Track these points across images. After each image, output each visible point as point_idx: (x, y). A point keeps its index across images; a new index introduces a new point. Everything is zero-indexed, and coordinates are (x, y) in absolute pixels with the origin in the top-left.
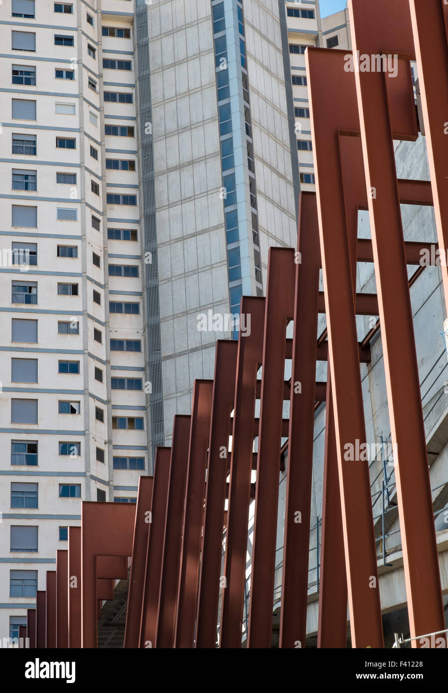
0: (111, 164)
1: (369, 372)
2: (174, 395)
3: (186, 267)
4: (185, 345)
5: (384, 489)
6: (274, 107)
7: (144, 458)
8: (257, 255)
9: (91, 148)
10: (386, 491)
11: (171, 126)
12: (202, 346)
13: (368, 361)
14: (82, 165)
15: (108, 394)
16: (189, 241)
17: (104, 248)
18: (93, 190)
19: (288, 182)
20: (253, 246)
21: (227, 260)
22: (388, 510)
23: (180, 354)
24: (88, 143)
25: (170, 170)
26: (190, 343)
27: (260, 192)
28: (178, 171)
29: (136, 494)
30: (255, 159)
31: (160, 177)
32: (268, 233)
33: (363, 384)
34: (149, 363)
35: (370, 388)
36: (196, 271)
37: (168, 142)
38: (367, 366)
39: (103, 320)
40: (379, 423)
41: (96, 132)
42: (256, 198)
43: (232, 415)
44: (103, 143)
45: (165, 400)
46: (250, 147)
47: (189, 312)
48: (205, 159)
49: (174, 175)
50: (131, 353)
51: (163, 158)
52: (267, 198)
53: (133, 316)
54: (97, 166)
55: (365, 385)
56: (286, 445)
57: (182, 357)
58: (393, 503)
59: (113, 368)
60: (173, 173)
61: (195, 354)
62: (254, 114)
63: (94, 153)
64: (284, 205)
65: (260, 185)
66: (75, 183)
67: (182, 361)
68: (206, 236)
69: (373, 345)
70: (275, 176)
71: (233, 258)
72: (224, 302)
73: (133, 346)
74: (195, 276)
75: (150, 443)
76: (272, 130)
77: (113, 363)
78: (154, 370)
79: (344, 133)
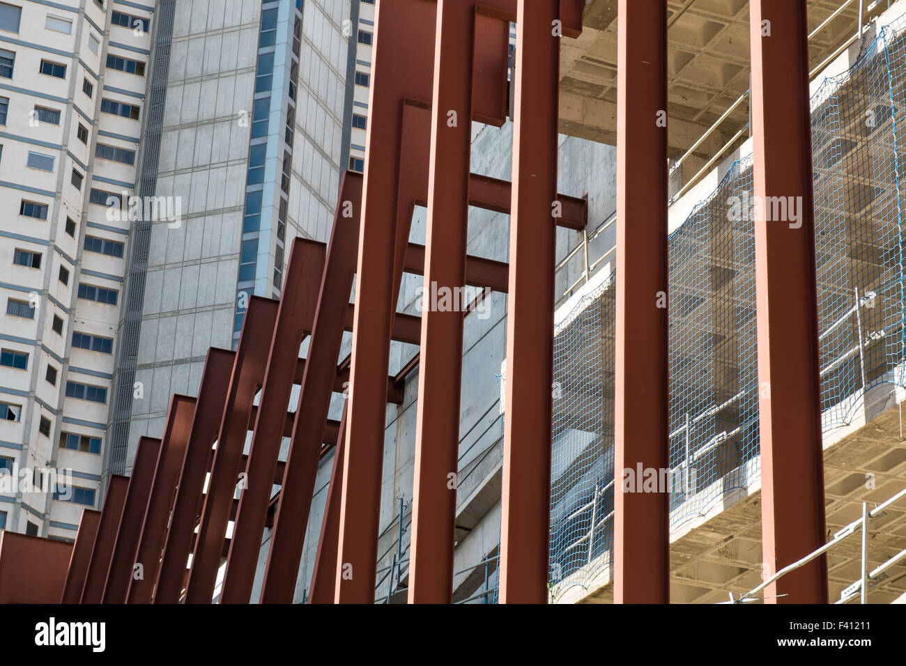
0: (109, 107)
1: (398, 417)
2: (146, 416)
3: (186, 253)
4: (170, 354)
5: (394, 565)
6: (329, 66)
7: (95, 490)
8: (280, 252)
9: (86, 81)
10: (397, 567)
11: (194, 70)
12: (191, 358)
13: (399, 403)
14: (70, 101)
15: (61, 402)
16: (194, 221)
17: (83, 213)
18: (79, 136)
19: (333, 165)
20: (276, 241)
21: (240, 254)
22: (396, 592)
23: (162, 365)
24: (82, 74)
25: (183, 126)
26: (176, 351)
27: (295, 173)
28: (194, 129)
29: (74, 535)
30: (296, 130)
31: (170, 133)
32: (298, 227)
33: (386, 432)
34: (120, 370)
35: (397, 436)
36: (198, 262)
37: (186, 90)
38: (398, 407)
39: (68, 306)
40: (402, 483)
41: (95, 61)
42: (289, 180)
43: (215, 447)
44: (101, 77)
45: (133, 420)
46: (291, 113)
47: (182, 313)
48: (231, 118)
49: (188, 134)
50: (98, 354)
51: (177, 109)
52: (303, 182)
53: (108, 306)
54: (89, 105)
55: (389, 434)
56: (275, 499)
57: (163, 369)
58: (404, 585)
59: (72, 369)
60: (187, 130)
61: (180, 367)
62: (303, 72)
63: (88, 88)
64: (324, 195)
65: (296, 163)
66: (57, 122)
67: (163, 373)
68: (217, 218)
69: (409, 382)
70: (317, 156)
71: (248, 252)
72: (228, 306)
73: (102, 345)
74: (197, 267)
75: (106, 473)
76: (322, 95)
77: (72, 363)
78: (125, 378)
79: (411, 103)
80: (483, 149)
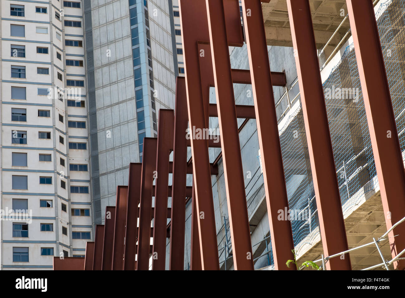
0: (69, 63)
1: (217, 180)
2: (107, 196)
3: (113, 122)
4: (113, 167)
5: (226, 246)
6: (163, 29)
7: (90, 232)
8: (154, 115)
9: (57, 53)
10: (227, 247)
11: (104, 40)
12: (123, 167)
13: (217, 174)
14: (52, 63)
15: (69, 196)
16: (115, 107)
17: (66, 111)
18: (58, 78)
19: (172, 73)
20: (152, 110)
21: (137, 118)
22: (228, 258)
23: (111, 172)
24: (55, 50)
25: (103, 66)
26: (116, 166)
27: (156, 79)
28: (108, 67)
29: (84, 253)
30: (153, 60)
31: (98, 70)
32: (160, 102)
33: (213, 189)
34: (92, 178)
35: (218, 189)
36: (119, 125)
37: (102, 50)
38: (216, 176)
39: (65, 153)
40: (223, 209)
41: (60, 44)
42: (153, 82)
43: (139, 206)
44: (64, 50)
45: (102, 198)
46: (149, 53)
47: (115, 148)
48: (123, 59)
49: (106, 69)
50: (82, 172)
51: (99, 59)
52: (159, 82)
53: (83, 151)
54: (60, 64)
55: (214, 189)
56: (169, 224)
57: (111, 174)
58: (231, 254)
59: (72, 181)
60: (105, 67)
61: (119, 172)
62: (152, 34)
63: (59, 56)
64: (170, 86)
65: (155, 74)
66: (48, 73)
67: (111, 176)
68: (124, 104)
69: (220, 165)
70: (164, 70)
71: (140, 117)
72: (135, 142)
73: (83, 168)
74: (119, 127)
75: (94, 224)
76: (162, 42)
77: (71, 178)
78: (95, 181)
79: (201, 43)
80: (236, 57)
